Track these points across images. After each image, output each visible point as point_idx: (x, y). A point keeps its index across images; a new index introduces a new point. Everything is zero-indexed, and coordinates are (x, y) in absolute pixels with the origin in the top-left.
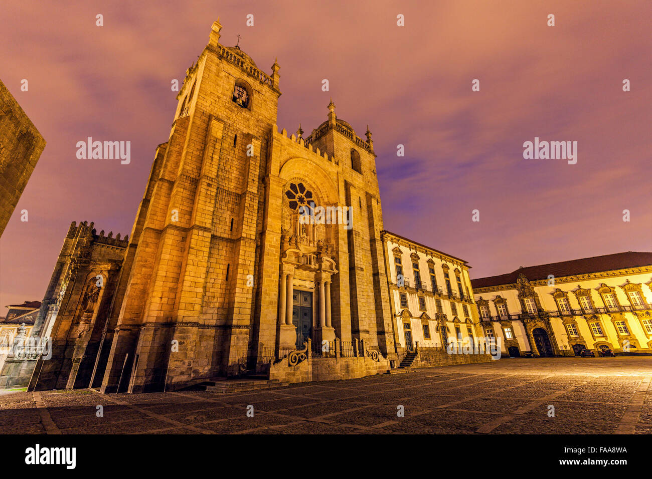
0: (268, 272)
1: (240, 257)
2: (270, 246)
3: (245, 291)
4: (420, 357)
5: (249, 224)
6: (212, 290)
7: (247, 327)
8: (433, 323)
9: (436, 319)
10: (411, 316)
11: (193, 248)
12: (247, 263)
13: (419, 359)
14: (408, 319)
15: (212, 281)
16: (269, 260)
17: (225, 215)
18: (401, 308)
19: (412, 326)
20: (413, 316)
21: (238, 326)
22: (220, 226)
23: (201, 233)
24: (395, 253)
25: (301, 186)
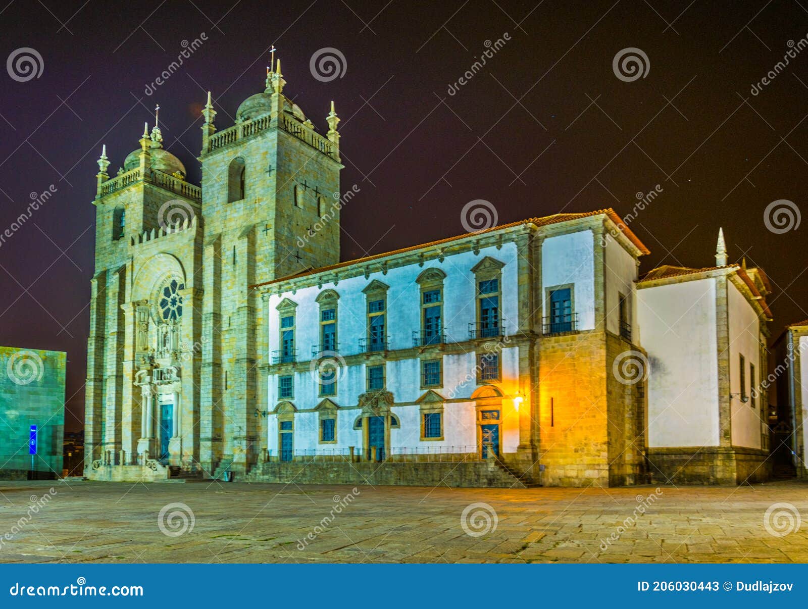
4: (261, 469)
7: (112, 443)
8: (350, 414)
9: (359, 406)
10: (296, 410)
13: (259, 471)
14: (291, 415)
18: (279, 399)
19: (296, 424)
20: (298, 409)
21: (108, 443)
24: (283, 311)
25: (174, 284)
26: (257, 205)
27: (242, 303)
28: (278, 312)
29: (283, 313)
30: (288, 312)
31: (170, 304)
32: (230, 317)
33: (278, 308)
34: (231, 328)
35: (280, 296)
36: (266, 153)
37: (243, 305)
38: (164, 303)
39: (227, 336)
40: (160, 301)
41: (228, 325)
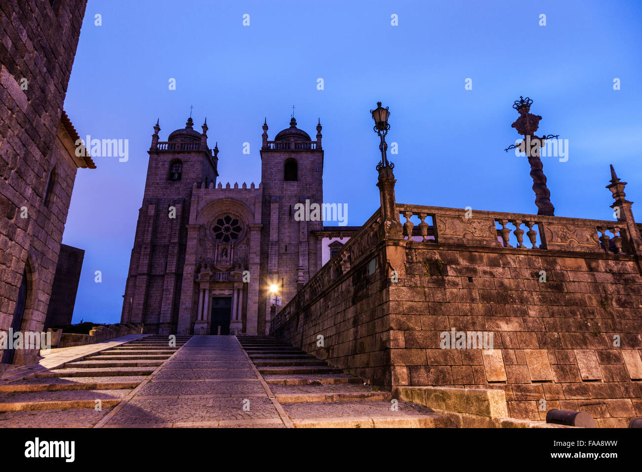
0: (184, 290)
1: (165, 285)
2: (187, 274)
3: (167, 304)
5: (171, 264)
6: (154, 305)
7: (169, 323)
11: (137, 286)
12: (169, 287)
15: (154, 300)
16: (185, 283)
17: (162, 261)
22: (159, 268)
23: (141, 277)
24: (333, 248)
25: (228, 219)
26: (308, 186)
27: (304, 239)
28: (329, 248)
29: (334, 249)
30: (337, 249)
31: (223, 230)
32: (286, 246)
33: (330, 246)
34: (287, 252)
35: (330, 239)
36: (314, 161)
37: (304, 240)
38: (216, 229)
39: (284, 257)
40: (213, 227)
41: (285, 250)
